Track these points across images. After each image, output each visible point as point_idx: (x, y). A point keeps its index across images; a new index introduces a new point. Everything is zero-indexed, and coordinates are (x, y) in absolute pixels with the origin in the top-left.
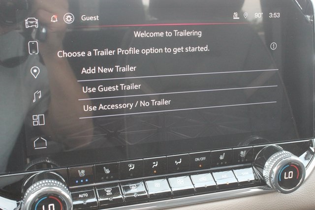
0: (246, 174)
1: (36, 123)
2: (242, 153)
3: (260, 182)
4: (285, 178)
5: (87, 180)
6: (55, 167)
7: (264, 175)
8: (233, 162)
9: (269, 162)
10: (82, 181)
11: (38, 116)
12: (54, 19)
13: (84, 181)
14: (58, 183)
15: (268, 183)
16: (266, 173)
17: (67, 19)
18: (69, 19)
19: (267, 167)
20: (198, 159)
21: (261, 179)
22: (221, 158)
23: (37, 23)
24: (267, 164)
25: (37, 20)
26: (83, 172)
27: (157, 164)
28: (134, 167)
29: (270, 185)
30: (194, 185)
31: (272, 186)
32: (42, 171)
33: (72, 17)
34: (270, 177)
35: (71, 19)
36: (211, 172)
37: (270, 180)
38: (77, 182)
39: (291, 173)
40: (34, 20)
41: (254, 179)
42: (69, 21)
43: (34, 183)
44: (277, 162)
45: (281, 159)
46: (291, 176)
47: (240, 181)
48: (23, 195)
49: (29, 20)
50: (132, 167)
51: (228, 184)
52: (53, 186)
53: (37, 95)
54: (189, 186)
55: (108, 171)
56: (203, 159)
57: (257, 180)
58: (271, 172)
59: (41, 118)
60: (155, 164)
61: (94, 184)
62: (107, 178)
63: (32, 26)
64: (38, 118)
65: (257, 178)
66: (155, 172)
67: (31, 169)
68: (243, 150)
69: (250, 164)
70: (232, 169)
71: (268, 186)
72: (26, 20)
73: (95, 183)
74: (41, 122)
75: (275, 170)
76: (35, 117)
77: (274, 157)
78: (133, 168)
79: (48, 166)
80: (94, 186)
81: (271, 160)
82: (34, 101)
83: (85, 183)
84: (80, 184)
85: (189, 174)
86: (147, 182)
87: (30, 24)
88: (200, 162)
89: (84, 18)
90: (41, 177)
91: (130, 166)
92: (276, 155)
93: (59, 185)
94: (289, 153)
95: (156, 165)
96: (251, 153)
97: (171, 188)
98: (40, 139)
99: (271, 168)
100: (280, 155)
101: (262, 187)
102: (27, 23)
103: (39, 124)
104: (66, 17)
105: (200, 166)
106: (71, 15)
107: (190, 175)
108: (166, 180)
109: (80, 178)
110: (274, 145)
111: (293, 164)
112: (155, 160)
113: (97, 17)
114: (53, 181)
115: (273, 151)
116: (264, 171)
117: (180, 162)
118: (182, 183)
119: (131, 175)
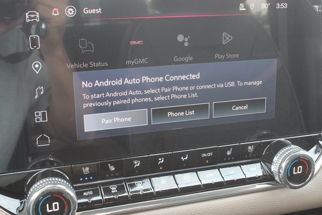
0: (254, 170)
1: (38, 120)
2: (250, 148)
3: (268, 178)
4: (294, 173)
5: (91, 178)
6: (59, 164)
7: (272, 171)
8: (240, 157)
9: (278, 157)
10: (86, 179)
11: (40, 113)
12: (55, 13)
13: (89, 178)
15: (277, 178)
16: (274, 168)
17: (69, 12)
18: (71, 12)
19: (275, 162)
20: (204, 155)
21: (270, 175)
22: (229, 153)
23: (38, 16)
24: (275, 159)
25: (38, 13)
26: (87, 169)
27: (163, 160)
28: (139, 164)
29: (278, 180)
30: (201, 181)
31: (281, 181)
32: (46, 169)
33: (74, 10)
34: (279, 172)
35: (73, 12)
36: (218, 168)
37: (279, 175)
38: (81, 179)
39: (300, 168)
40: (35, 14)
41: (262, 174)
42: (71, 14)
43: (37, 181)
44: (285, 156)
45: (289, 154)
46: (300, 171)
47: (248, 176)
48: (26, 194)
49: (30, 14)
50: (137, 164)
51: (235, 179)
52: (57, 184)
53: (39, 91)
54: (196, 183)
55: (112, 168)
56: (210, 154)
57: (265, 175)
58: (280, 167)
59: (44, 114)
60: (161, 161)
61: (99, 182)
62: (112, 175)
63: (32, 20)
64: (40, 114)
65: (265, 174)
66: (161, 168)
67: (34, 167)
68: (251, 145)
69: (258, 159)
70: (240, 165)
71: (277, 182)
72: (27, 14)
73: (100, 180)
74: (44, 118)
75: (284, 165)
76: (38, 114)
77: (283, 151)
79: (52, 164)
80: (99, 184)
81: (279, 155)
82: (36, 97)
83: (89, 180)
84: (84, 181)
85: (195, 170)
86: (153, 179)
87: (30, 18)
88: (207, 158)
89: (86, 11)
90: (45, 175)
91: (136, 163)
92: (285, 150)
93: (63, 182)
94: (298, 147)
96: (259, 148)
97: (177, 184)
98: (43, 136)
99: (280, 163)
100: (289, 150)
101: (271, 182)
102: (27, 17)
103: (41, 120)
104: (67, 10)
105: (207, 162)
106: (73, 8)
108: (172, 176)
109: (84, 176)
110: (282, 139)
111: (302, 159)
112: (161, 157)
113: (100, 9)
114: (57, 179)
115: (282, 145)
116: (272, 166)
117: (186, 158)
118: (189, 179)
119: (137, 172)
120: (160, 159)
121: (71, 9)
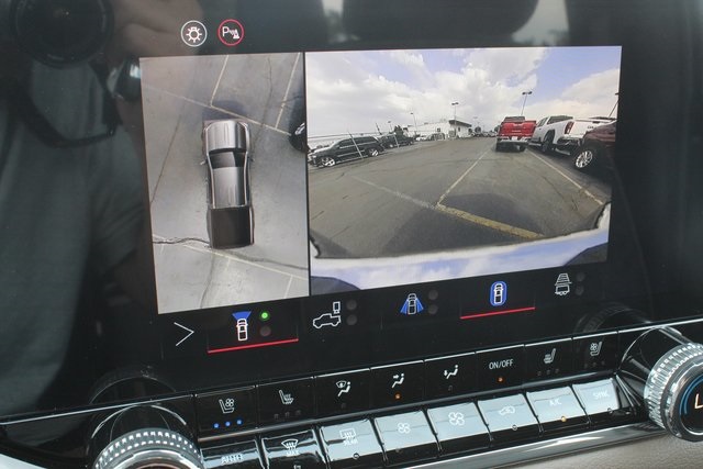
0: (601, 396)
2: (594, 347)
4: (696, 407)
5: (239, 422)
7: (645, 397)
8: (573, 368)
9: (659, 370)
10: (228, 424)
14: (174, 436)
15: (655, 414)
16: (647, 393)
17: (189, 35)
18: (194, 34)
19: (653, 381)
20: (495, 365)
21: (638, 408)
22: (548, 359)
24: (654, 373)
26: (230, 402)
27: (402, 379)
28: (348, 388)
29: (660, 423)
30: (487, 425)
31: (665, 424)
33: (202, 31)
34: (664, 405)
35: (199, 34)
36: (524, 392)
37: (662, 411)
38: (216, 426)
42: (194, 39)
45: (688, 364)
47: (590, 412)
50: (345, 388)
51: (563, 420)
52: (162, 447)
55: (288, 400)
56: (507, 363)
57: (627, 409)
58: (667, 393)
60: (399, 380)
61: (257, 430)
62: (287, 414)
65: (625, 405)
66: (398, 397)
68: (596, 340)
69: (610, 372)
70: (569, 384)
71: (655, 425)
73: (259, 427)
75: (675, 388)
78: (347, 391)
80: (257, 435)
81: (662, 365)
83: (235, 428)
84: (223, 430)
86: (379, 420)
88: (500, 371)
90: (131, 423)
91: (341, 385)
92: (675, 354)
95: (401, 382)
96: (613, 347)
97: (435, 434)
99: (663, 381)
100: (685, 354)
101: (636, 425)
104: (186, 31)
105: (501, 380)
106: (198, 26)
107: (475, 400)
108: (421, 413)
109: (222, 418)
112: (398, 370)
114: (160, 433)
116: (646, 389)
117: (455, 374)
118: (461, 421)
119: (343, 405)
120: (396, 377)
121: (194, 29)
